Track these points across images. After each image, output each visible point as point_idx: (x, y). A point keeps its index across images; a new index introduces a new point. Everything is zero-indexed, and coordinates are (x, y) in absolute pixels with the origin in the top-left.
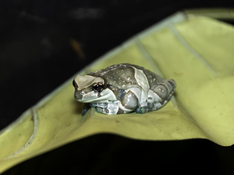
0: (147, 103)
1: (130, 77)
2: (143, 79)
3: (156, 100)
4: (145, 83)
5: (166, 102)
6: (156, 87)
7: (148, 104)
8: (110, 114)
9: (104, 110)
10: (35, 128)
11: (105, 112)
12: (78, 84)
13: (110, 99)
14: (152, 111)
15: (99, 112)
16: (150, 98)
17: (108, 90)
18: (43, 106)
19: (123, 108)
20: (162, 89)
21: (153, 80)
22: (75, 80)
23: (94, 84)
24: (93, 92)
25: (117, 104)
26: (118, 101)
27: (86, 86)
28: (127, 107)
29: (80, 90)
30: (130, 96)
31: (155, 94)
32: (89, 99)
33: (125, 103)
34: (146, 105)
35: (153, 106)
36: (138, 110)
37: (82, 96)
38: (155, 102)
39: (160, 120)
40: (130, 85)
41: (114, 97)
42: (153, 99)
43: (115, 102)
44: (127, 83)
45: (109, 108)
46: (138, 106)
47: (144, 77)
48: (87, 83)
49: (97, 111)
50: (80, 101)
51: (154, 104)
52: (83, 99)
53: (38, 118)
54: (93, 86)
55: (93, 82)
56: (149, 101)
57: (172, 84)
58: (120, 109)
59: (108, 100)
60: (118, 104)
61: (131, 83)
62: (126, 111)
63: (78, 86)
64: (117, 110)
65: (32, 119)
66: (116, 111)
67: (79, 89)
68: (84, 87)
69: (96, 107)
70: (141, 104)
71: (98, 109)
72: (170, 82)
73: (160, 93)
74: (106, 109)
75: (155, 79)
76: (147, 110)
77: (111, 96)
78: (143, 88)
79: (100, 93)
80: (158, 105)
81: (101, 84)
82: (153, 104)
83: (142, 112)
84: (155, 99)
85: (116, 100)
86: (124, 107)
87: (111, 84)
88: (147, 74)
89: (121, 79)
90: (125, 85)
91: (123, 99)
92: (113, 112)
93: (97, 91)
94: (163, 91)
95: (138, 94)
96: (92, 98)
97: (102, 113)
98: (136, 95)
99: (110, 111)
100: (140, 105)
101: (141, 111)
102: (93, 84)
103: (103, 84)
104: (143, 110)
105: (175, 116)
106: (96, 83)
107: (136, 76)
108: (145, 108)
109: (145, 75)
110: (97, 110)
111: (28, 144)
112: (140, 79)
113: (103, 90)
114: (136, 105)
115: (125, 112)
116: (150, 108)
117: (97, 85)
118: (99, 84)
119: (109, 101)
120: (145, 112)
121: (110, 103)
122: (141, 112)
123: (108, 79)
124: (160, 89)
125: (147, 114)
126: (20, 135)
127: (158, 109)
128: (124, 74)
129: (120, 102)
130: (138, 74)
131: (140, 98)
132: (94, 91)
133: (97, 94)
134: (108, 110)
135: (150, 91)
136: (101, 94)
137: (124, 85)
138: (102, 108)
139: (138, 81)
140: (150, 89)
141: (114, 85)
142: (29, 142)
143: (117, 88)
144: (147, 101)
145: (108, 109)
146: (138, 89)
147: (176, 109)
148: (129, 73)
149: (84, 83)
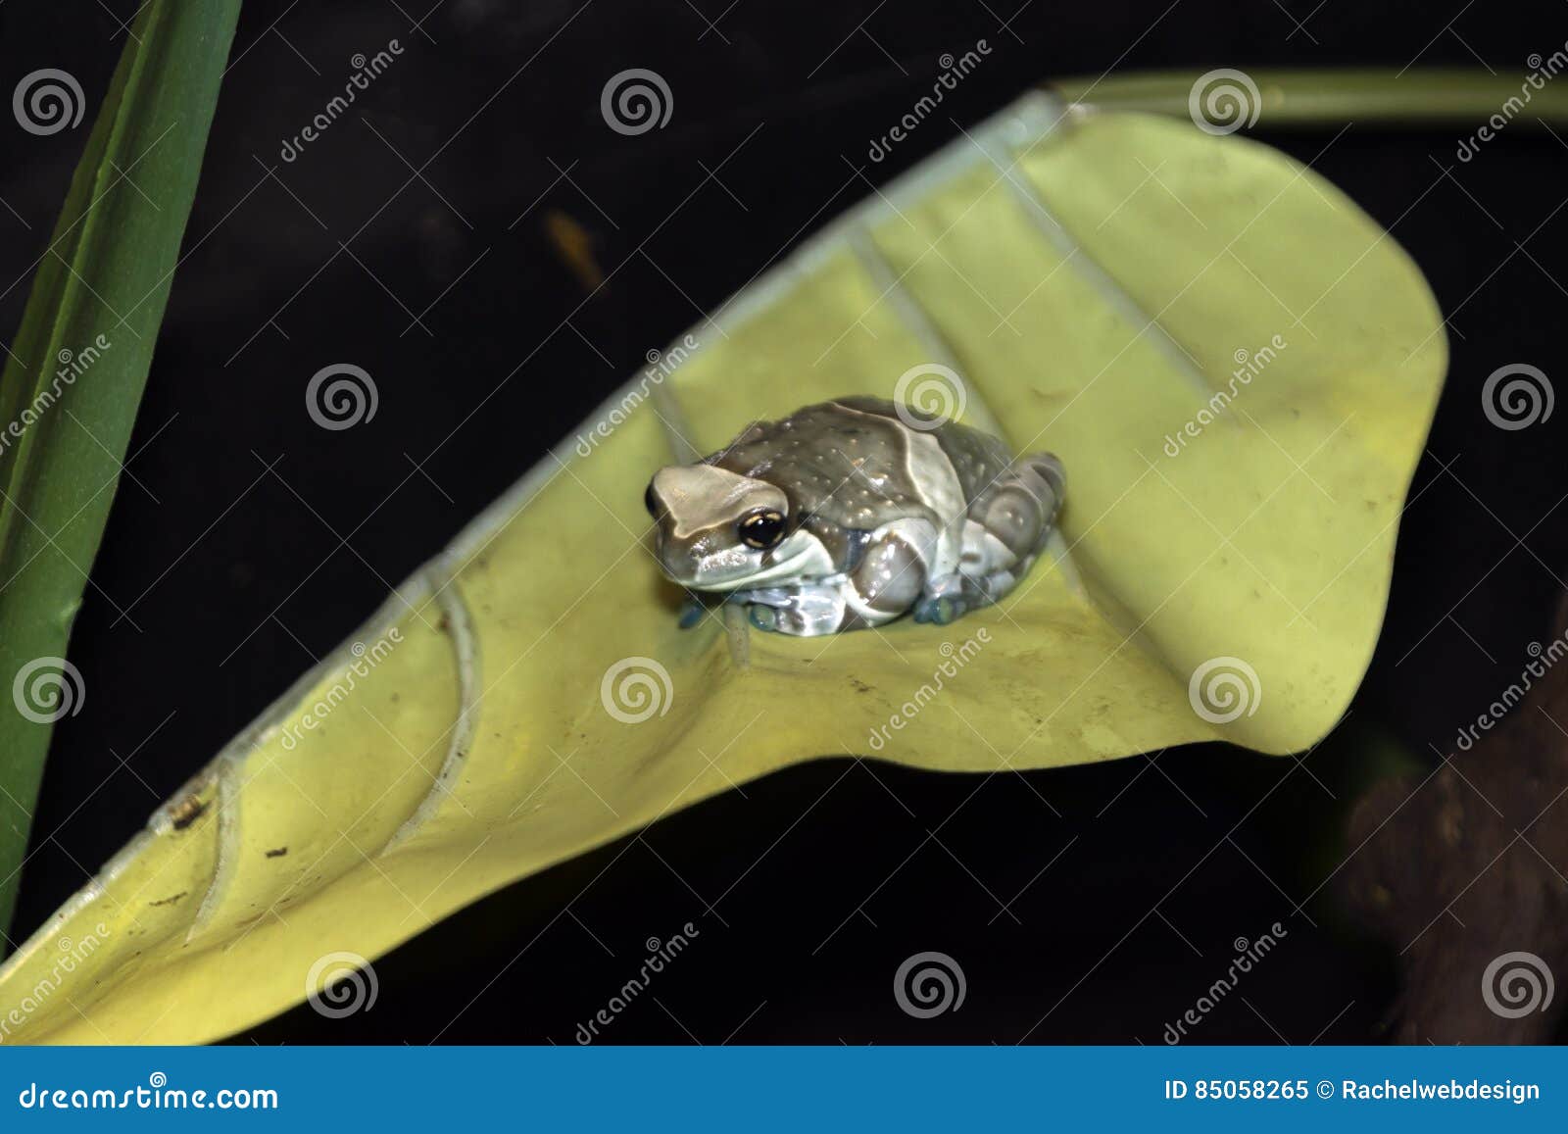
0: (959, 577)
1: (887, 474)
2: (939, 475)
3: (996, 563)
4: (950, 495)
5: (1029, 561)
6: (990, 501)
7: (965, 582)
8: (809, 631)
9: (783, 616)
10: (467, 674)
11: (786, 628)
12: (670, 507)
13: (811, 571)
14: (977, 607)
15: (764, 628)
16: (971, 558)
17: (801, 535)
18: (481, 562)
19: (862, 606)
20: (1015, 513)
21: (975, 474)
22: (657, 487)
23: (749, 515)
24: (742, 547)
25: (836, 587)
26: (842, 577)
27: (708, 521)
28: (875, 604)
29: (686, 536)
30: (890, 551)
31: (990, 538)
32: (726, 577)
33: (869, 583)
34: (956, 588)
35: (985, 587)
36: (924, 609)
37: (696, 564)
38: (991, 572)
39: (1021, 659)
40: (889, 508)
41: (827, 562)
42: (984, 560)
43: (829, 581)
44: (876, 499)
45: (804, 609)
46: (922, 595)
47: (946, 470)
48: (709, 506)
49: (758, 622)
50: (685, 583)
51: (988, 579)
52: (698, 579)
53: (470, 625)
54: (742, 524)
55: (743, 510)
56: (968, 569)
57: (1049, 475)
58: (850, 613)
59: (800, 576)
60: (843, 588)
61: (893, 497)
62: (873, 619)
63: (675, 516)
64: (837, 618)
65: (445, 626)
66: (834, 619)
67: (678, 533)
68: (702, 524)
69: (752, 604)
70: (934, 582)
71: (762, 615)
72: (1043, 473)
73: (1011, 531)
74: (790, 610)
75: (982, 467)
76: (962, 606)
77: (814, 561)
78: (943, 515)
79: (771, 553)
80: (1002, 580)
81: (775, 517)
82: (982, 579)
83: (939, 619)
84: (990, 559)
85: (834, 571)
86: (867, 601)
87: (813, 508)
88: (954, 450)
89: (853, 482)
90: (870, 508)
91: (860, 568)
92: (821, 626)
93: (759, 545)
94: (1021, 521)
95: (924, 546)
96: (734, 575)
97: (775, 631)
98: (917, 548)
99: (808, 620)
100: (932, 592)
101: (937, 614)
102: (741, 517)
103: (786, 513)
104: (944, 611)
105: (1083, 638)
106: (756, 514)
107: (913, 466)
108: (951, 599)
109: (946, 457)
110: (753, 619)
111: (457, 758)
112: (928, 479)
113: (786, 540)
114: (916, 592)
115: (870, 624)
116: (970, 599)
117: (758, 520)
118: (770, 516)
119: (806, 577)
120: (954, 616)
121: (805, 587)
122: (934, 619)
123: (800, 491)
124: (1009, 515)
125: (958, 624)
126: (395, 698)
127: (1000, 596)
128: (862, 460)
129: (850, 581)
130: (920, 455)
131: (933, 561)
132: (747, 544)
133: (757, 558)
134: (800, 617)
135: (970, 524)
136: (777, 555)
137: (868, 511)
138: (775, 609)
139: (920, 486)
140: (969, 515)
141: (827, 514)
142: (459, 747)
143: (839, 524)
144: (956, 571)
145: (799, 611)
146: (925, 525)
147: (1078, 599)
148: (880, 451)
149: (696, 503)
